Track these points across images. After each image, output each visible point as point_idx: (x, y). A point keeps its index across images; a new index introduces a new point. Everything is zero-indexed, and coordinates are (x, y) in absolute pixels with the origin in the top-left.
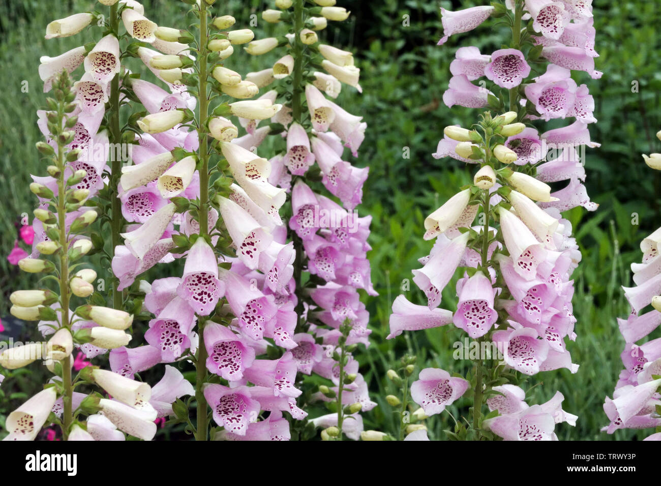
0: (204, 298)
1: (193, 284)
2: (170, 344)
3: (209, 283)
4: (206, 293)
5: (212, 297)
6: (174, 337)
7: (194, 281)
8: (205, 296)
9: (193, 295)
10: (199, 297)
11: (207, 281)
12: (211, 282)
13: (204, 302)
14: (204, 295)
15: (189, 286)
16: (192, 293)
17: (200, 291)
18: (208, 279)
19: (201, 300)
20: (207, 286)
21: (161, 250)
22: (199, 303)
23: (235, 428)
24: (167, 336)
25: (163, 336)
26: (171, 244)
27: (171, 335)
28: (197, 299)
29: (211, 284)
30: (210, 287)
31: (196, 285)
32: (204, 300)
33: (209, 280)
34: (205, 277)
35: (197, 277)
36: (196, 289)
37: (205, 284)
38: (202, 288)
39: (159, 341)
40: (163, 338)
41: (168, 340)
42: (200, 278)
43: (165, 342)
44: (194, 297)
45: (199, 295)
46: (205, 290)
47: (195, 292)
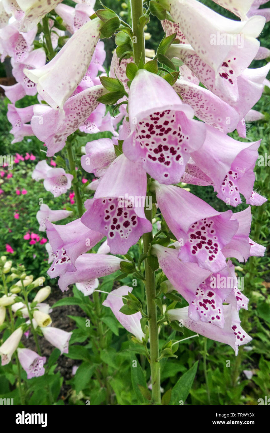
0: (165, 156)
1: (143, 137)
2: (118, 227)
3: (167, 132)
4: (166, 148)
5: (179, 153)
6: (123, 215)
7: (143, 131)
8: (166, 154)
9: (148, 154)
10: (158, 156)
11: (163, 130)
12: (169, 129)
13: (168, 163)
14: (164, 152)
15: (139, 140)
16: (145, 150)
17: (156, 146)
18: (164, 126)
19: (162, 159)
20: (165, 136)
21: (88, 100)
22: (159, 165)
23: (213, 318)
24: (113, 213)
25: (106, 214)
26: (101, 91)
27: (117, 212)
28: (154, 159)
29: (171, 133)
30: (170, 137)
31: (148, 137)
32: (166, 160)
33: (166, 127)
34: (158, 124)
35: (147, 125)
36: (150, 144)
37: (161, 134)
38: (158, 140)
39: (103, 223)
40: (108, 217)
41: (115, 221)
42: (152, 126)
43: (112, 224)
44: (150, 156)
45: (156, 151)
46: (164, 144)
47: (148, 148)
